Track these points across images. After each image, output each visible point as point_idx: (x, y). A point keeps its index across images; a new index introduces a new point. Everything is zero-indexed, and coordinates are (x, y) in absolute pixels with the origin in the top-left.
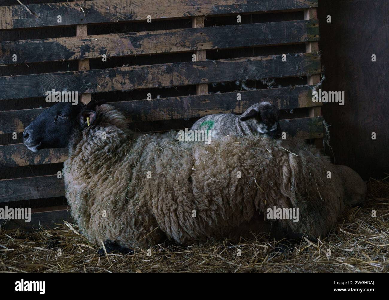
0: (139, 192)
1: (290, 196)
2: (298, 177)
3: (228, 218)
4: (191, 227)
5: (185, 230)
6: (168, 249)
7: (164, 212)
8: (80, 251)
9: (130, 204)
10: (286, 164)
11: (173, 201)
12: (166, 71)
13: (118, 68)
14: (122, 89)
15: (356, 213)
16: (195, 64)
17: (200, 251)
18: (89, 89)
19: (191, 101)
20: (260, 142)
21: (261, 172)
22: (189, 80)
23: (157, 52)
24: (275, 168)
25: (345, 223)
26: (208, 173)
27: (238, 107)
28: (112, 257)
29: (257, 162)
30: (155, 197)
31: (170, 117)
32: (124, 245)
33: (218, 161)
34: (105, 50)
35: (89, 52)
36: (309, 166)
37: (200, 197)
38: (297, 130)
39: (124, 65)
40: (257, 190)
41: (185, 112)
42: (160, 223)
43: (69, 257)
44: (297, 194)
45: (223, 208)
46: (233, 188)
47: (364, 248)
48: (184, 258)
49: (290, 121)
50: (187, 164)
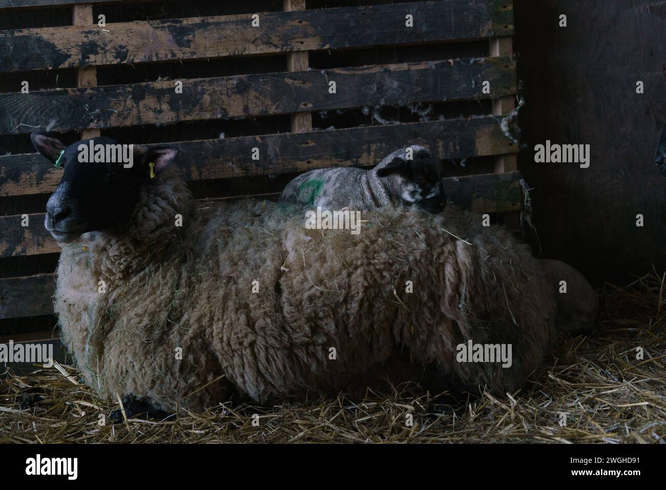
0: (190, 311)
1: (458, 318)
2: (473, 283)
3: (347, 358)
4: (281, 375)
5: (269, 379)
6: (237, 411)
7: (233, 347)
8: (78, 414)
9: (173, 333)
10: (451, 260)
11: (248, 328)
12: (236, 90)
13: (149, 83)
14: (156, 121)
15: (578, 346)
16: (288, 77)
17: (295, 414)
18: (96, 121)
19: (281, 143)
20: (404, 219)
21: (404, 276)
22: (278, 106)
23: (220, 55)
24: (430, 268)
25: (558, 364)
26: (309, 277)
27: (365, 154)
28: (137, 426)
29: (398, 256)
30: (218, 320)
31: (244, 171)
32: (160, 405)
33: (327, 256)
34: (125, 50)
35: (96, 53)
36: (493, 264)
37: (295, 321)
38: (474, 196)
39: (160, 78)
40: (398, 308)
41: (271, 163)
42: (226, 368)
43: (58, 425)
44: (470, 314)
45: (337, 340)
46: (355, 306)
47: (591, 411)
48: (267, 427)
49: (460, 180)
50: (273, 260)
